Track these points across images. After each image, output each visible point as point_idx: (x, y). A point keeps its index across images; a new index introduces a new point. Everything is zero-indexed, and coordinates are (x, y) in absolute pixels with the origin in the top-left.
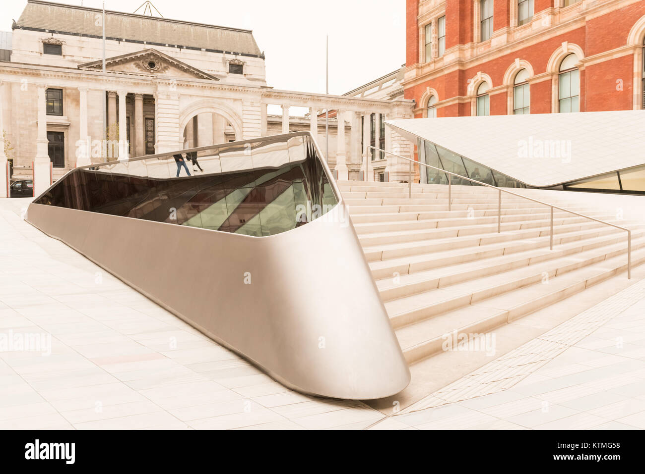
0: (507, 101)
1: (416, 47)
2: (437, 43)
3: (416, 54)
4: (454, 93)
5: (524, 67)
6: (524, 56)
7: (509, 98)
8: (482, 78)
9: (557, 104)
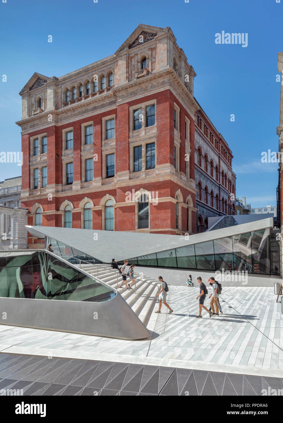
0: (81, 216)
1: (28, 180)
2: (41, 180)
3: (28, 183)
4: (53, 208)
5: (89, 201)
6: (89, 197)
7: (82, 215)
8: (68, 203)
9: (104, 221)
